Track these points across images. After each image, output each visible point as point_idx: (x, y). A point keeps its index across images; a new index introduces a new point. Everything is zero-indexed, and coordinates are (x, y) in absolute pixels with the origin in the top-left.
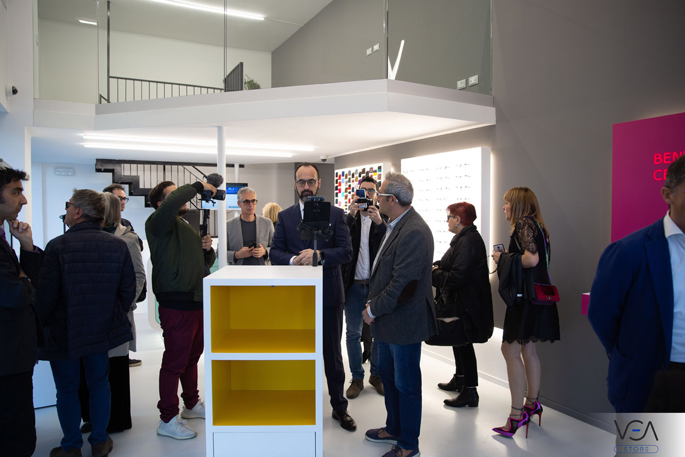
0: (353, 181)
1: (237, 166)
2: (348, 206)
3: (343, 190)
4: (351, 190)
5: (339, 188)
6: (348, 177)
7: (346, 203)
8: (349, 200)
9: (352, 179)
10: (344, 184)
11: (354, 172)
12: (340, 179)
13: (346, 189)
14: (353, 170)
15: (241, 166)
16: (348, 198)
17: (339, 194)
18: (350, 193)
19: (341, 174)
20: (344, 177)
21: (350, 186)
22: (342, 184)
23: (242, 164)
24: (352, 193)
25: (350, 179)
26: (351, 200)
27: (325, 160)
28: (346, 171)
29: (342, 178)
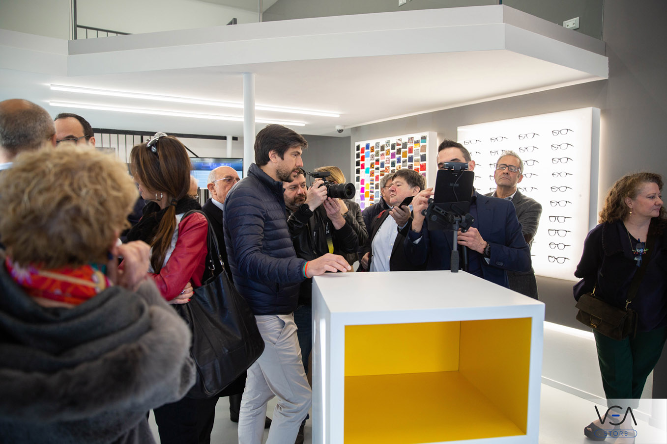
0: (383, 155)
1: (229, 139)
2: (375, 184)
3: (367, 165)
4: (379, 166)
5: (361, 163)
6: (375, 150)
7: (372, 180)
8: (377, 178)
9: (381, 153)
10: (369, 158)
11: (385, 143)
12: (363, 151)
13: (372, 165)
14: (382, 142)
15: (235, 139)
16: (375, 174)
17: (361, 170)
18: (377, 169)
19: (365, 146)
20: (370, 150)
21: (377, 161)
22: (366, 159)
23: (235, 136)
24: (381, 169)
25: (377, 153)
26: (381, 178)
27: (340, 131)
28: (372, 143)
29: (366, 151)
